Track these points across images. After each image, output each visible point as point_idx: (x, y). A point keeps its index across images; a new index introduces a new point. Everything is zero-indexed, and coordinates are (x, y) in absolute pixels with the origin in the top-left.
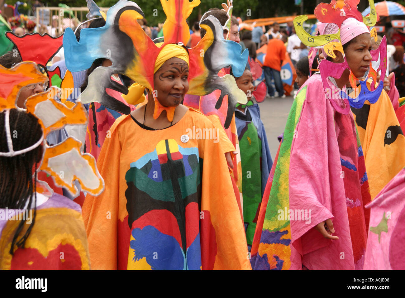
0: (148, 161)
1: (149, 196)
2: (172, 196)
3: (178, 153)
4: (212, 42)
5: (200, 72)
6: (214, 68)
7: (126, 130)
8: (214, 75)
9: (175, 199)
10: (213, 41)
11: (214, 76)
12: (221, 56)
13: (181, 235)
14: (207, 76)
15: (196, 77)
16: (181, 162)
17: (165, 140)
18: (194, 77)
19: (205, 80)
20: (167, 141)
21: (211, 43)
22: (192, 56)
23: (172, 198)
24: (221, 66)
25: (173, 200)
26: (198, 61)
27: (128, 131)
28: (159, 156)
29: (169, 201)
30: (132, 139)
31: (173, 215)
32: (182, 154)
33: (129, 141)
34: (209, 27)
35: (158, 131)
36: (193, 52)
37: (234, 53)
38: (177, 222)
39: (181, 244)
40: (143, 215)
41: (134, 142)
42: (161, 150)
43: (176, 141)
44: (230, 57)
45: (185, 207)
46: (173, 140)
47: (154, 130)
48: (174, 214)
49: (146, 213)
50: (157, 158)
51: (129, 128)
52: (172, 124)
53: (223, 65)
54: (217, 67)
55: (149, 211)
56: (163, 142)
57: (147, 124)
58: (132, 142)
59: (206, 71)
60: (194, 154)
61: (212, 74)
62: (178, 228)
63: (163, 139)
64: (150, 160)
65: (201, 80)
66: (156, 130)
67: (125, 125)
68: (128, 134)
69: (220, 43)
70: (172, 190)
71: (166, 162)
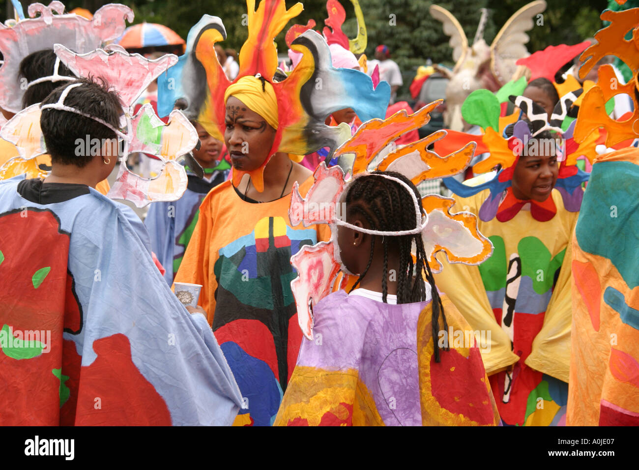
0: (242, 247)
1: (236, 299)
2: (269, 301)
3: (285, 237)
4: (313, 71)
5: (294, 118)
6: (316, 112)
7: (221, 202)
8: (319, 124)
9: (273, 306)
10: (314, 69)
11: (317, 126)
12: (332, 94)
13: (277, 361)
14: (305, 124)
15: (289, 126)
16: (287, 250)
17: (268, 218)
18: (286, 126)
19: (303, 131)
20: (271, 220)
21: (311, 72)
22: (282, 94)
23: (269, 303)
24: (329, 109)
25: (271, 307)
26: (291, 102)
27: (223, 204)
28: (257, 240)
29: (265, 308)
30: (226, 216)
31: (268, 329)
32: (291, 238)
33: (223, 218)
34: (307, 49)
35: (262, 204)
36: (283, 88)
37: (357, 88)
38: (273, 341)
39: (277, 375)
40: (224, 325)
41: (228, 220)
42: (261, 231)
43: (285, 220)
44: (350, 94)
45: (288, 319)
46: (282, 218)
47: (257, 202)
48: (270, 329)
49: (228, 323)
50: (254, 243)
51: (226, 199)
52: (283, 196)
53: (333, 107)
54: (323, 110)
55: (233, 320)
56: (266, 220)
57: (249, 195)
58: (226, 219)
59: (304, 116)
60: (309, 239)
61: (314, 122)
62: (274, 350)
63: (267, 216)
64: (245, 246)
65: (296, 131)
66: (260, 202)
67: (220, 195)
68: (221, 207)
69: (327, 73)
70: (271, 293)
71: (266, 251)
